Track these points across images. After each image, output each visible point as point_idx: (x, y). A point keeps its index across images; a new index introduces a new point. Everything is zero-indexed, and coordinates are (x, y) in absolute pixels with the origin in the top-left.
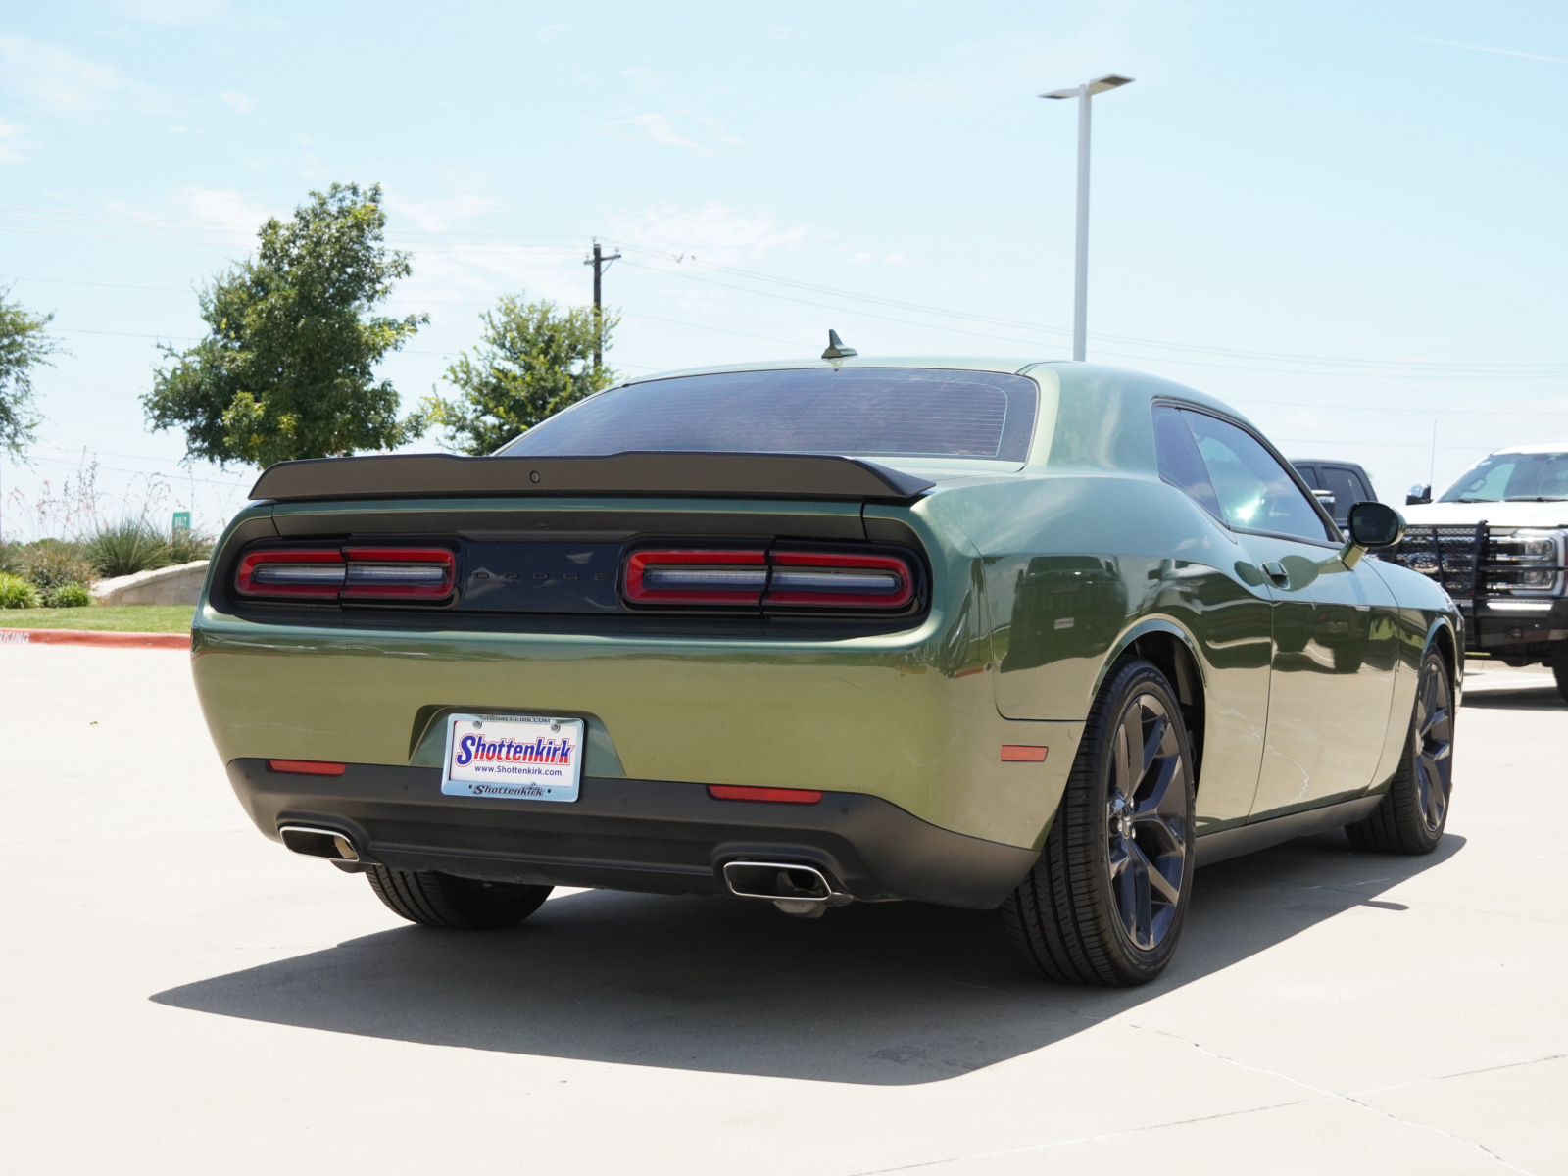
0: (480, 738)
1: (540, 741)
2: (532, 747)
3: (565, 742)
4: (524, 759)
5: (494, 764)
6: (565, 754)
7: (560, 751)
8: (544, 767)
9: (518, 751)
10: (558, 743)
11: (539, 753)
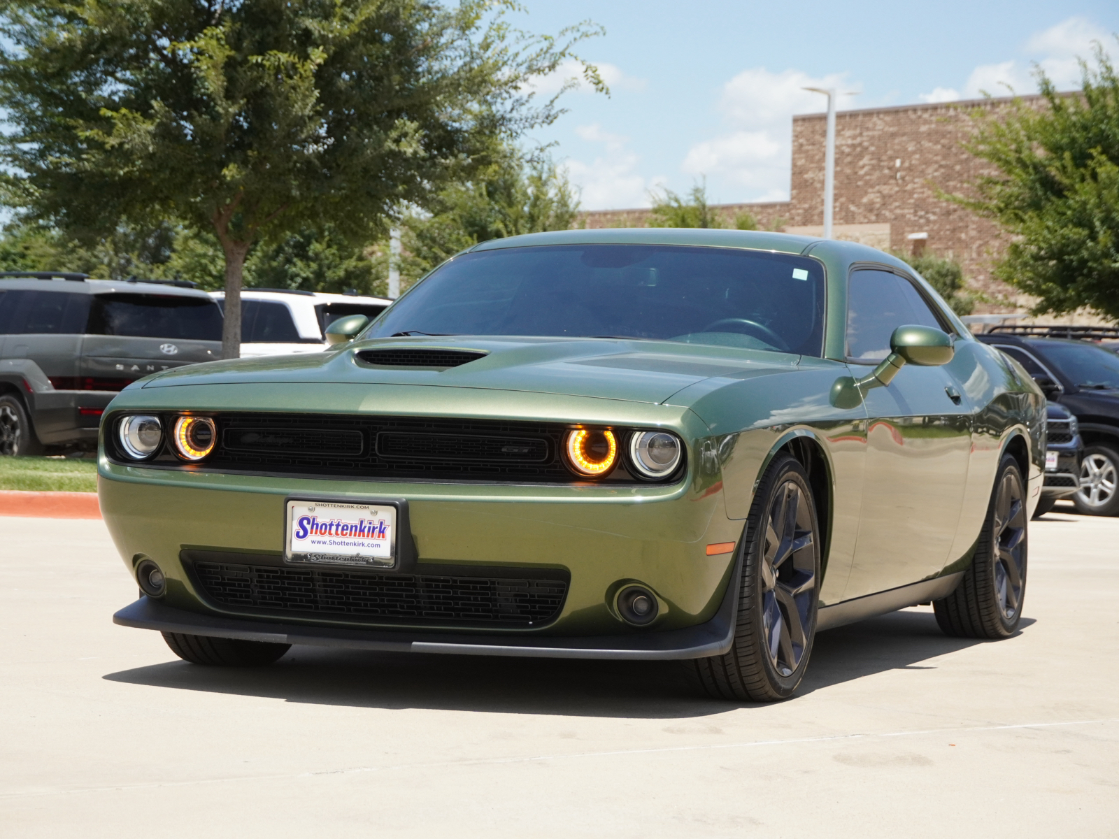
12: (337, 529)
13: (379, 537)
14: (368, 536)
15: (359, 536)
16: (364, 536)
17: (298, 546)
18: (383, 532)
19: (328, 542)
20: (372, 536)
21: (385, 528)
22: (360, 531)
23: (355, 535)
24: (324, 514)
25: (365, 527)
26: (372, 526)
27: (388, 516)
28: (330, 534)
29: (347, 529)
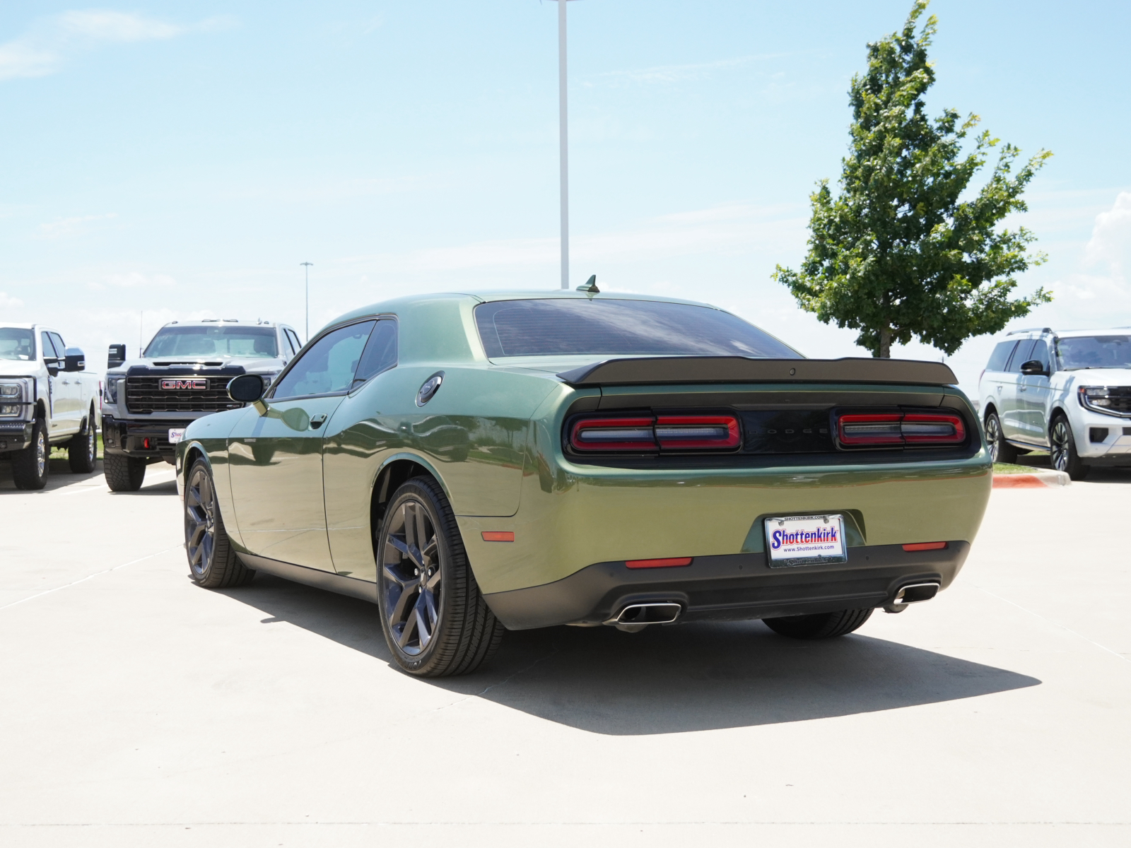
0: (784, 532)
1: (819, 530)
2: (815, 534)
3: (832, 529)
4: (812, 541)
5: (795, 546)
6: (833, 536)
7: (830, 535)
8: (824, 544)
9: (807, 536)
10: (829, 530)
11: (819, 537)
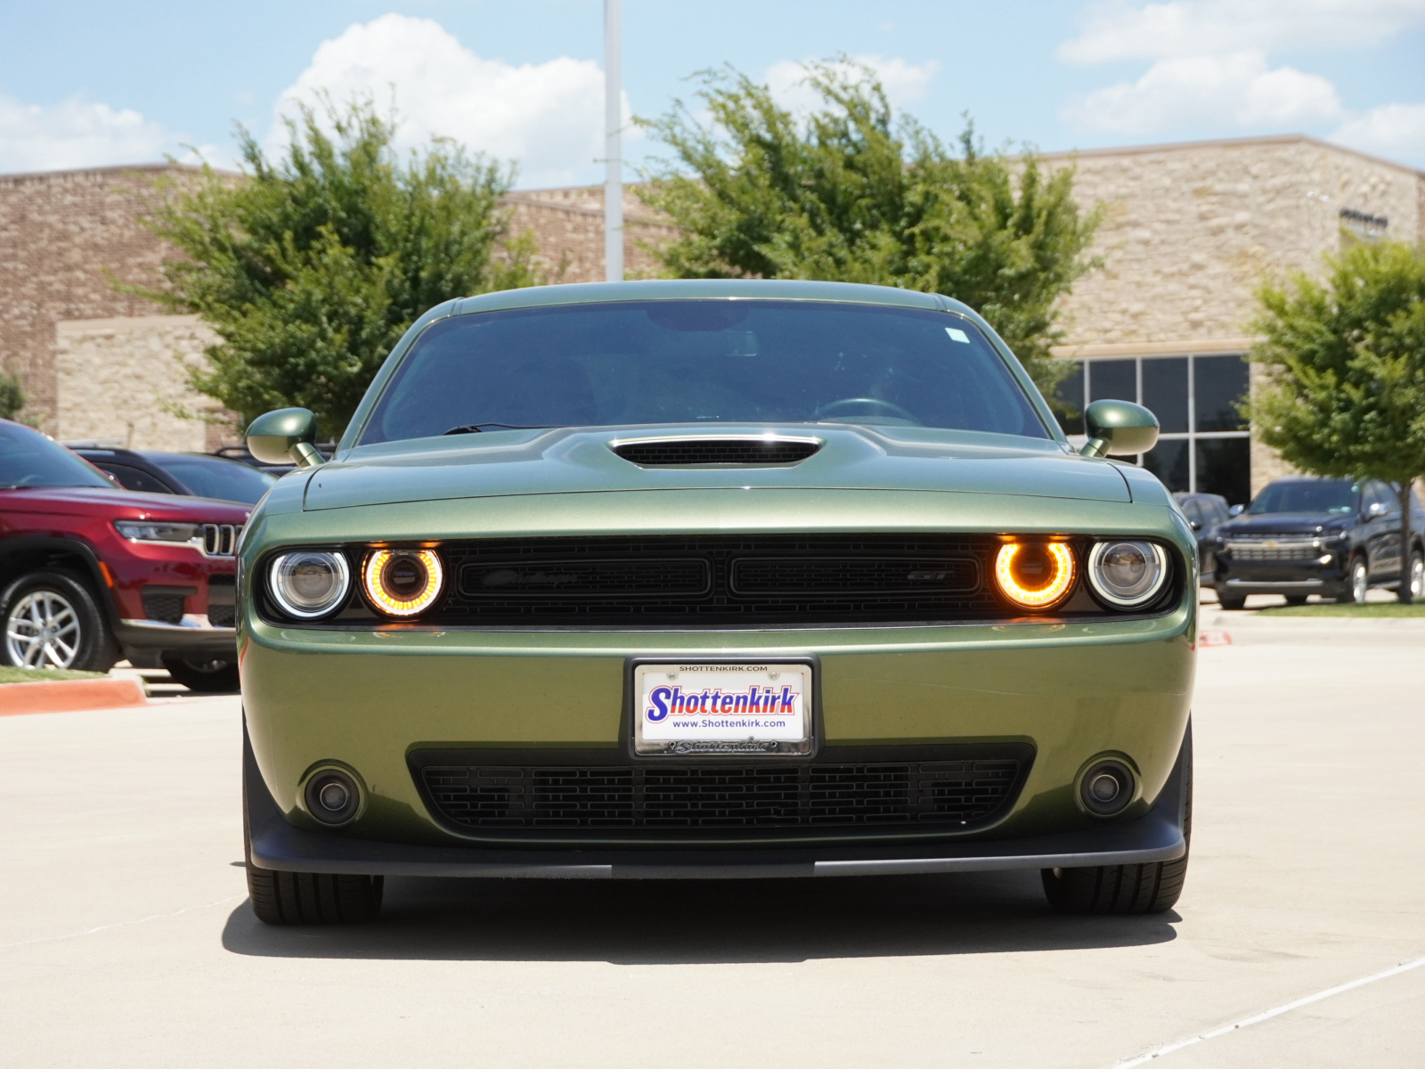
12: (714, 703)
13: (783, 711)
14: (765, 710)
15: (751, 711)
16: (758, 711)
17: (652, 733)
18: (789, 703)
19: (700, 723)
20: (772, 710)
21: (792, 697)
22: (752, 703)
23: (744, 711)
24: (692, 683)
25: (760, 697)
26: (770, 695)
27: (798, 682)
28: (703, 710)
29: (731, 702)
